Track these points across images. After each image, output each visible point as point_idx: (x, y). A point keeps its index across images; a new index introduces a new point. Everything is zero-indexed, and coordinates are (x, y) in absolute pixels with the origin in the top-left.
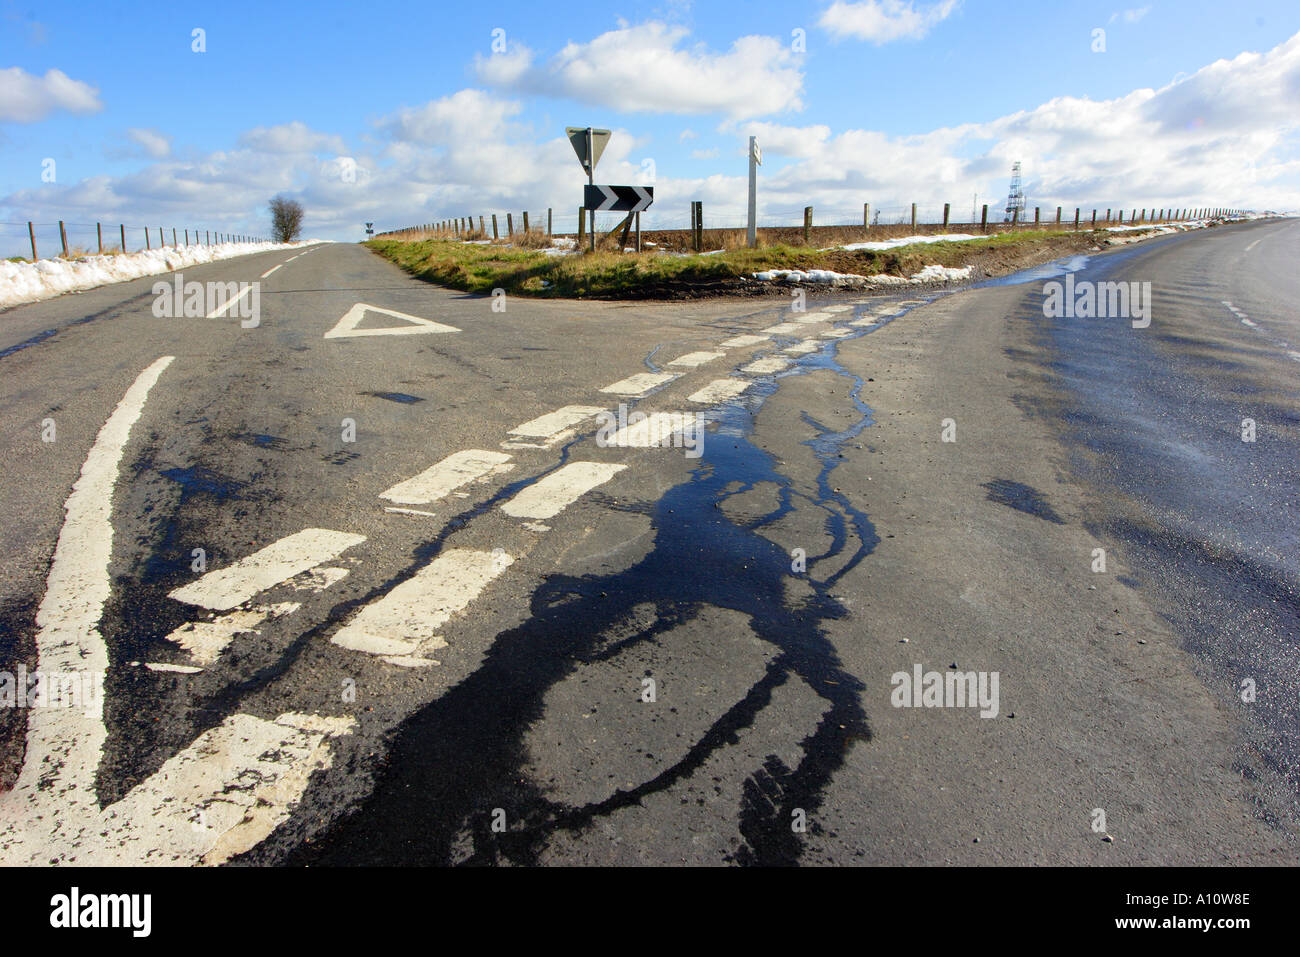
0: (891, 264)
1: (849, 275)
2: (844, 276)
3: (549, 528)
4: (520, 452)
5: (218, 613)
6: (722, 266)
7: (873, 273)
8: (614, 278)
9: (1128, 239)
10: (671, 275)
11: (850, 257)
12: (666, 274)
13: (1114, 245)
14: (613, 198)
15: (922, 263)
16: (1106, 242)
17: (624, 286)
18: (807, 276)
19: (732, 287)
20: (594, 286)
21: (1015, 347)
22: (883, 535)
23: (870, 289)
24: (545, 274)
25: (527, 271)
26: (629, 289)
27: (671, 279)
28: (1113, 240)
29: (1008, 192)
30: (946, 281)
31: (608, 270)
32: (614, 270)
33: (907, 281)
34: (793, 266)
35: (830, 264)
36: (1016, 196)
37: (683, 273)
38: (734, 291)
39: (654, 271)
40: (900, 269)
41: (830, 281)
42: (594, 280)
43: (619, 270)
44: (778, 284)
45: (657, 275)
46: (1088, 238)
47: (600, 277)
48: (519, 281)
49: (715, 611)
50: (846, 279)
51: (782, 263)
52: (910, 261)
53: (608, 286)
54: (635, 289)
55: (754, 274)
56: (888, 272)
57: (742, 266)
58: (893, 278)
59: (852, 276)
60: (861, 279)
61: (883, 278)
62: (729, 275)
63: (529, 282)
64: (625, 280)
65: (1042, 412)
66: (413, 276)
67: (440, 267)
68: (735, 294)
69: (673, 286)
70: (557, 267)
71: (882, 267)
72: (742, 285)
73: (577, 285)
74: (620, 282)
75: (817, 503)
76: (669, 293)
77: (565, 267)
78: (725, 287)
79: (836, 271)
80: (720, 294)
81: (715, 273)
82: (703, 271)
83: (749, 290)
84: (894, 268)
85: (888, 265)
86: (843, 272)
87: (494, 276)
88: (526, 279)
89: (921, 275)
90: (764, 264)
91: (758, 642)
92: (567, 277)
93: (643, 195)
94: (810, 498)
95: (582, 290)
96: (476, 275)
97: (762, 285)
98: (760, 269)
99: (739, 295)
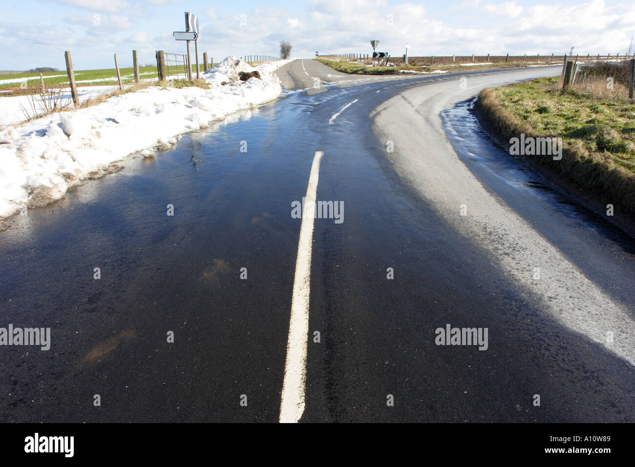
14: (379, 55)
24: (362, 70)
45: (382, 71)
68: (394, 75)
69: (384, 73)
70: (365, 69)
78: (393, 73)
88: (359, 71)
92: (366, 71)
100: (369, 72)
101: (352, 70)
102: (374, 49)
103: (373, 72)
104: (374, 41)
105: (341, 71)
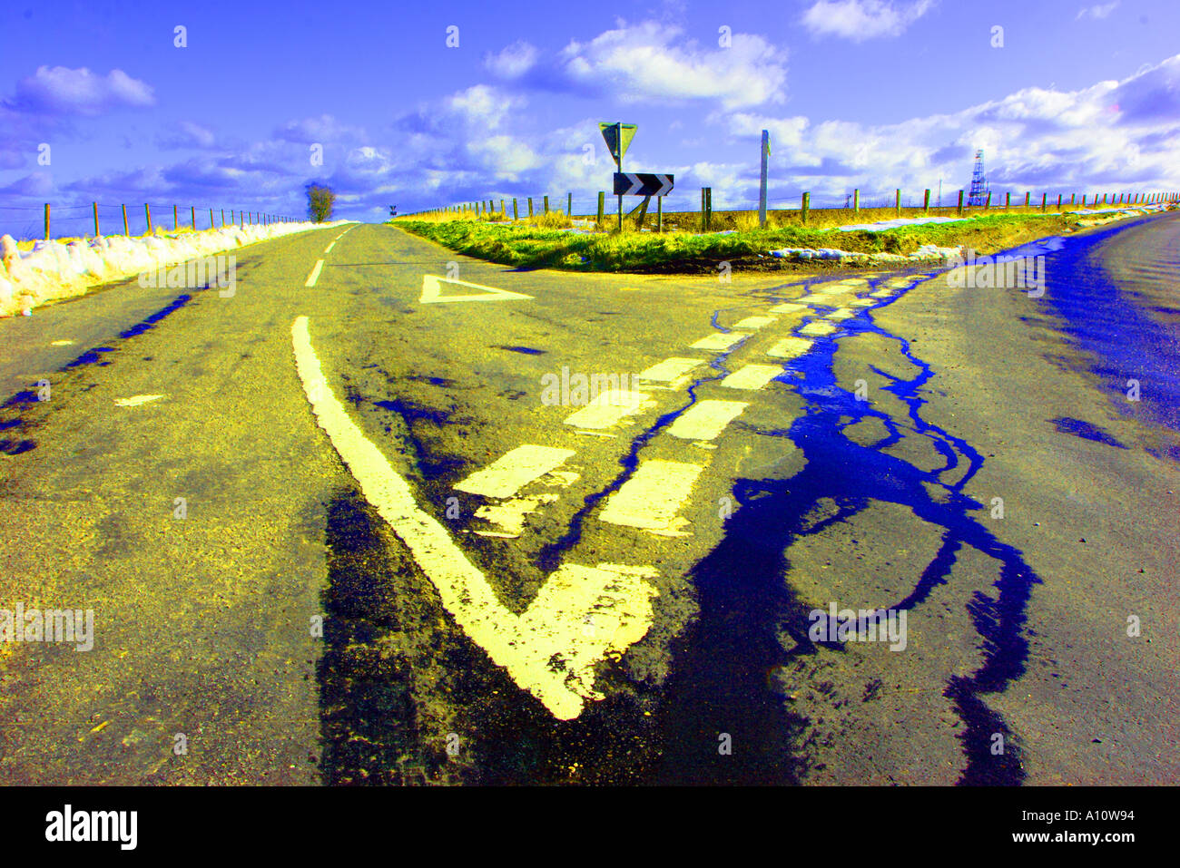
0: (891, 245)
1: (854, 253)
2: (850, 254)
3: (716, 447)
4: (654, 392)
5: (501, 500)
6: (742, 245)
7: (875, 251)
8: (645, 254)
9: (1096, 222)
10: (697, 253)
11: (854, 238)
12: (693, 252)
13: (1084, 227)
14: (638, 184)
15: (918, 243)
16: (1077, 224)
17: (654, 262)
18: (818, 254)
19: (752, 263)
20: (628, 261)
21: (1027, 315)
22: (984, 455)
23: (874, 266)
24: (582, 251)
25: (566, 248)
26: (660, 264)
27: (697, 256)
28: (1082, 222)
29: (971, 178)
30: (940, 259)
31: (639, 248)
32: (645, 248)
33: (906, 259)
34: (804, 245)
35: (836, 243)
36: (978, 182)
37: (707, 250)
38: (754, 267)
39: (681, 249)
40: (899, 248)
41: (838, 257)
42: (628, 256)
43: (649, 248)
44: (792, 261)
45: (684, 252)
46: (1060, 221)
47: (633, 253)
48: (560, 256)
49: (880, 503)
50: (852, 257)
51: (793, 242)
52: (907, 241)
53: (641, 262)
54: (665, 264)
55: (771, 252)
56: (888, 250)
57: (759, 244)
58: (893, 255)
59: (858, 254)
60: (865, 257)
61: (887, 256)
62: (748, 253)
63: (569, 258)
64: (656, 256)
65: (1074, 368)
66: (457, 252)
67: (482, 244)
68: (754, 269)
69: (699, 262)
70: (593, 244)
71: (883, 246)
72: (760, 262)
73: (612, 261)
74: (651, 258)
75: (919, 432)
76: (698, 269)
77: (600, 244)
78: (746, 263)
79: (842, 249)
80: (742, 269)
81: (736, 250)
82: (725, 248)
83: (767, 266)
84: (894, 247)
85: (888, 244)
86: (849, 250)
87: (537, 252)
88: (566, 255)
89: (918, 253)
90: (778, 243)
91: (926, 523)
92: (603, 253)
93: (666, 182)
94: (912, 429)
95: (618, 265)
96: (519, 251)
97: (778, 261)
98: (775, 247)
99: (758, 270)
100: (618, 259)
101: (525, 250)
102: (617, 159)
103: (639, 256)
104: (616, 127)
105: (473, 253)
